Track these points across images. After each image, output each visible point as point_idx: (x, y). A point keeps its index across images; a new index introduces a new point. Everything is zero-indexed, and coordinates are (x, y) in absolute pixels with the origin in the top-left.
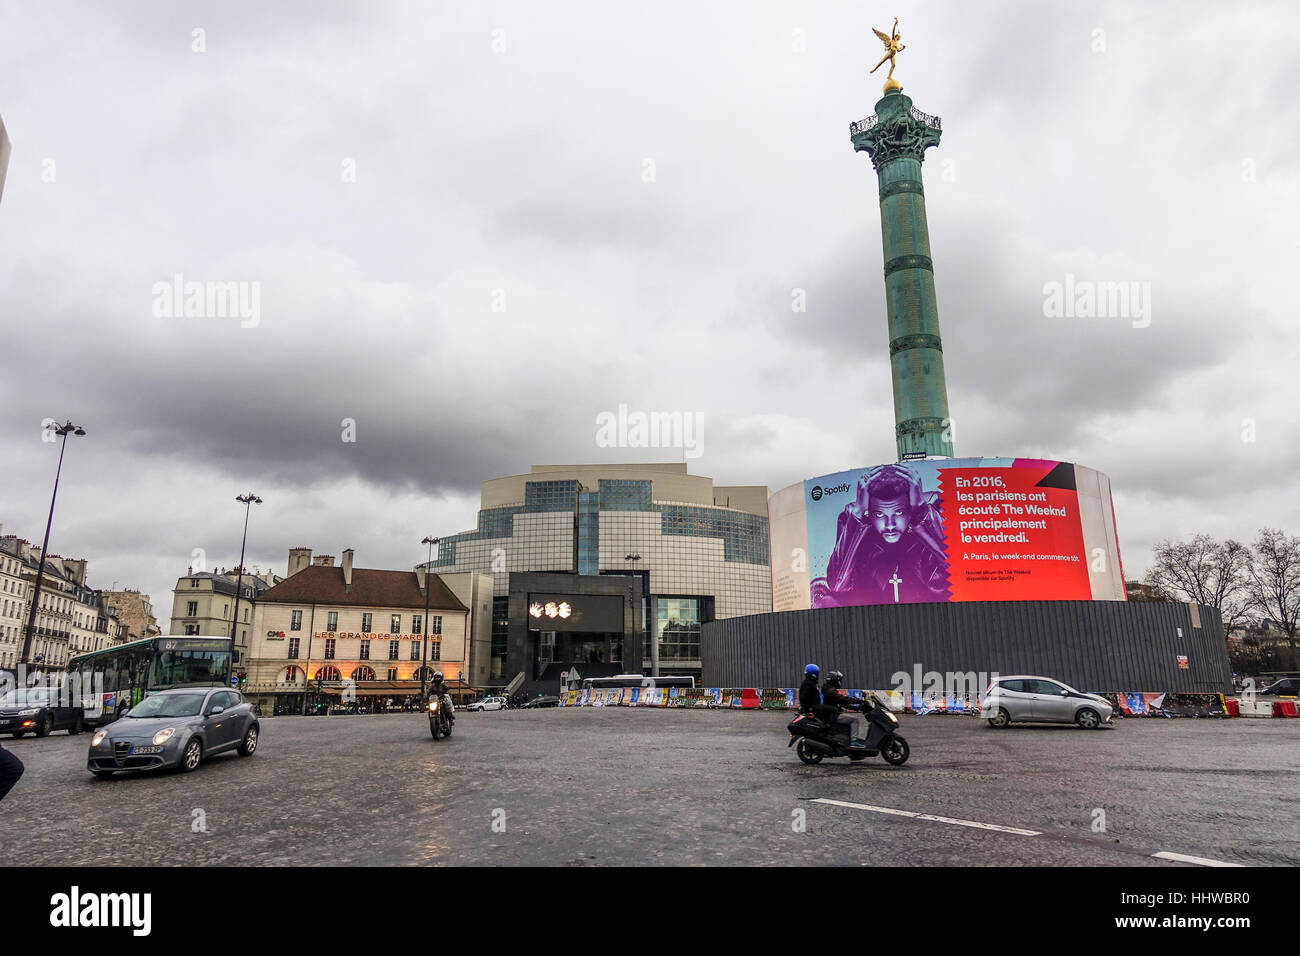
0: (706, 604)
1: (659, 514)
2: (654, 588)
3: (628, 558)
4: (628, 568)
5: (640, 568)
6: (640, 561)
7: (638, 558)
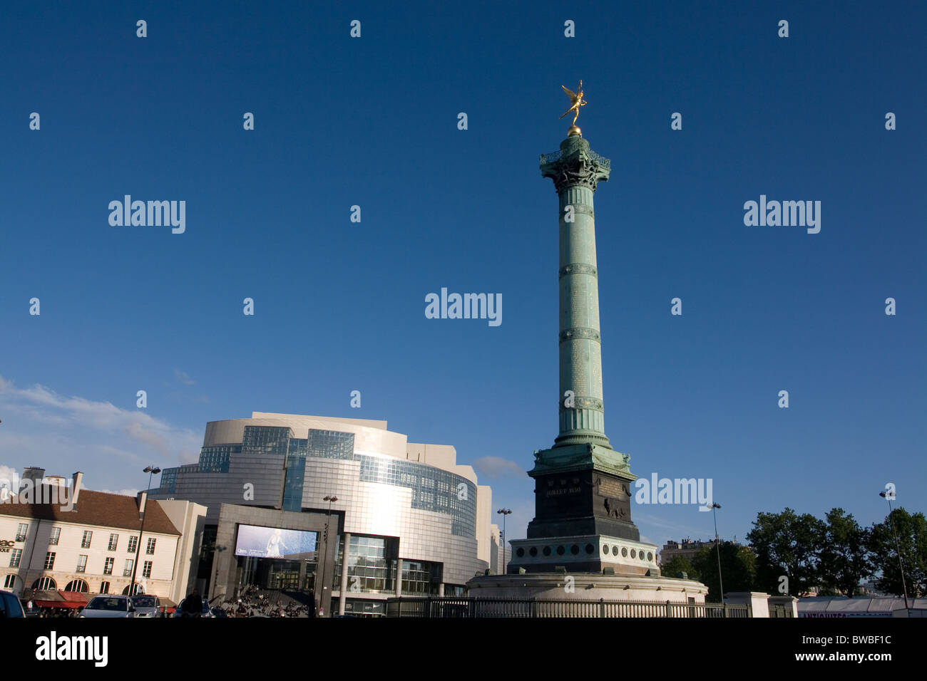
0: (391, 544)
1: (359, 463)
2: (349, 527)
3: (326, 499)
4: (327, 507)
5: (337, 508)
6: (337, 502)
7: (334, 499)
